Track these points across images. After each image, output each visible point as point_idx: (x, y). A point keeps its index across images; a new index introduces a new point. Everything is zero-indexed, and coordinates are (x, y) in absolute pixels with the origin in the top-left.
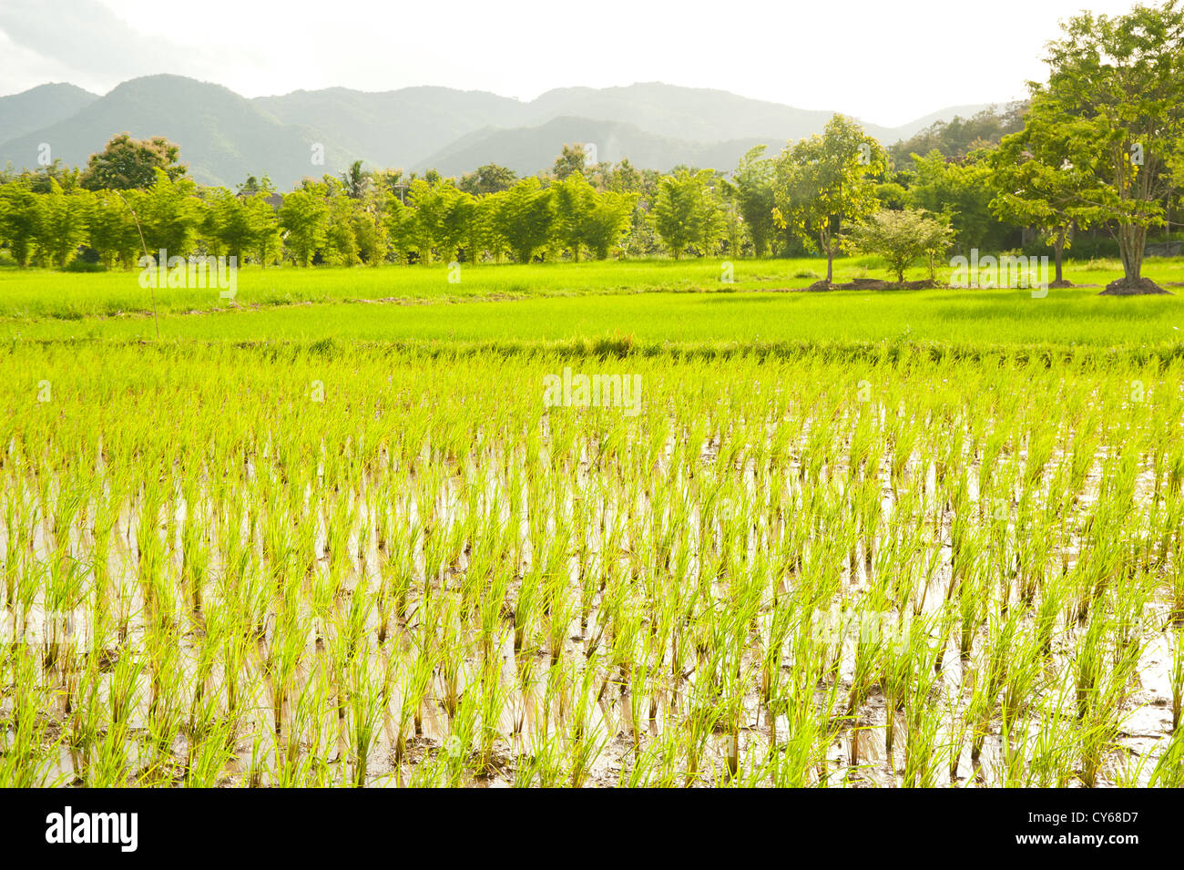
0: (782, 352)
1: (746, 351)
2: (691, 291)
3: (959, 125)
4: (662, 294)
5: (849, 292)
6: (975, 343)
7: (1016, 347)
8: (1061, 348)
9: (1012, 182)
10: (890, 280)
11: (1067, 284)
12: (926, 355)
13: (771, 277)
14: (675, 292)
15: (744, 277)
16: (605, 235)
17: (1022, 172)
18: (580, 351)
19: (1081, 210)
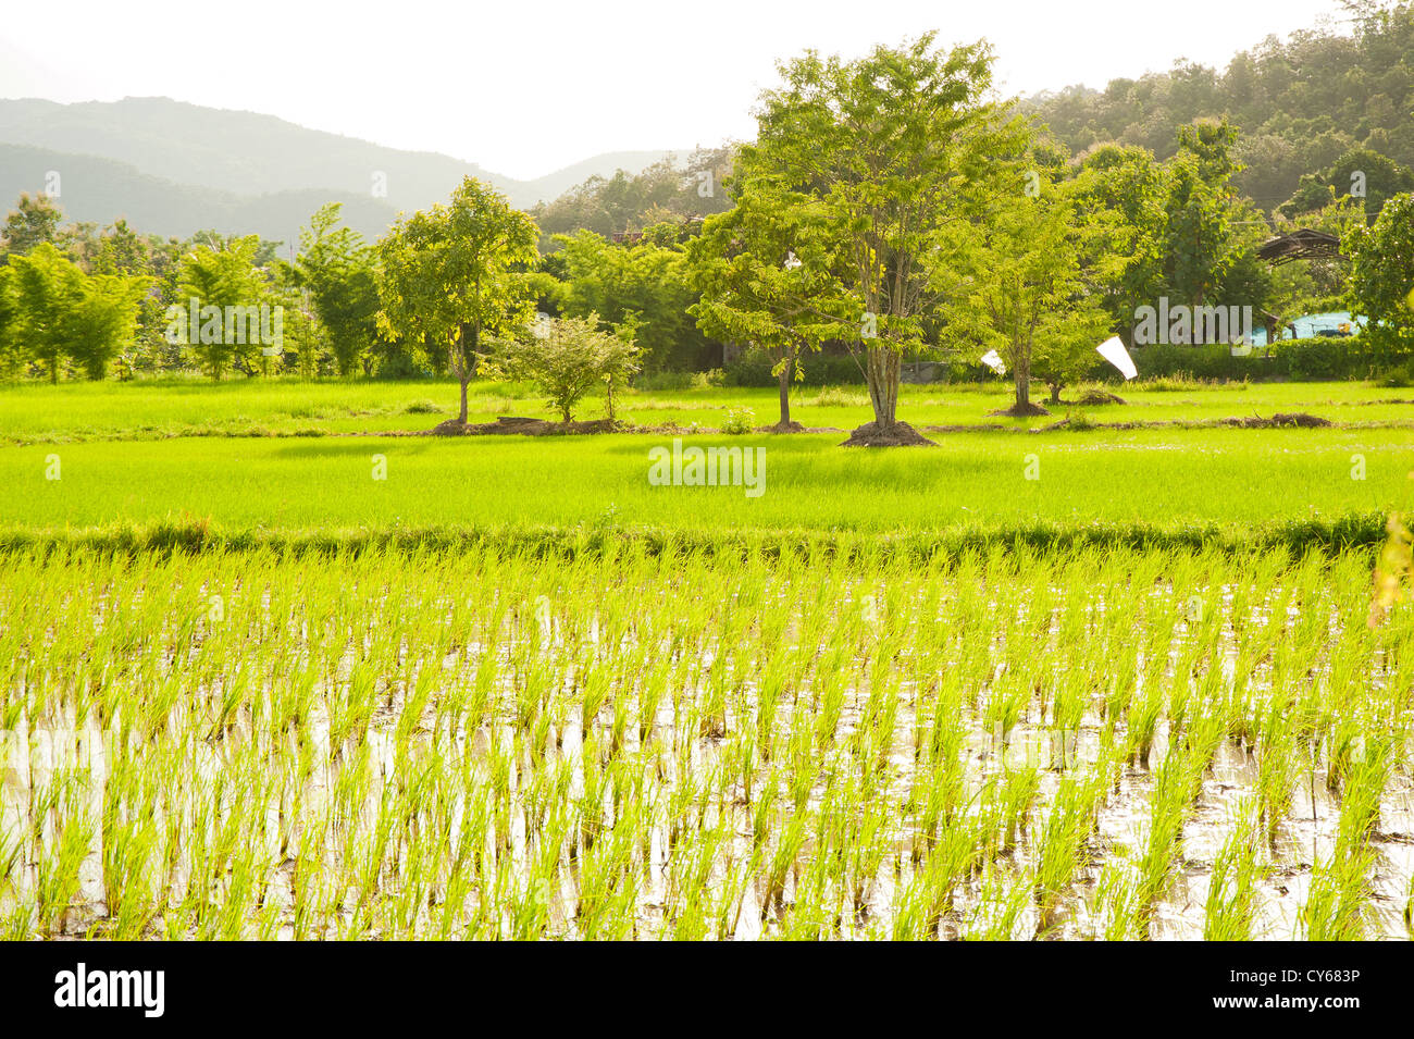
0: (437, 543)
1: (384, 542)
2: (255, 435)
3: (625, 183)
4: (209, 439)
5: (493, 437)
6: (704, 528)
7: (760, 534)
8: (819, 535)
9: (720, 283)
10: (552, 420)
11: (796, 427)
12: (639, 548)
13: (370, 411)
14: (230, 435)
15: (330, 411)
16: (102, 342)
17: (733, 269)
18: (126, 543)
19: (816, 328)
